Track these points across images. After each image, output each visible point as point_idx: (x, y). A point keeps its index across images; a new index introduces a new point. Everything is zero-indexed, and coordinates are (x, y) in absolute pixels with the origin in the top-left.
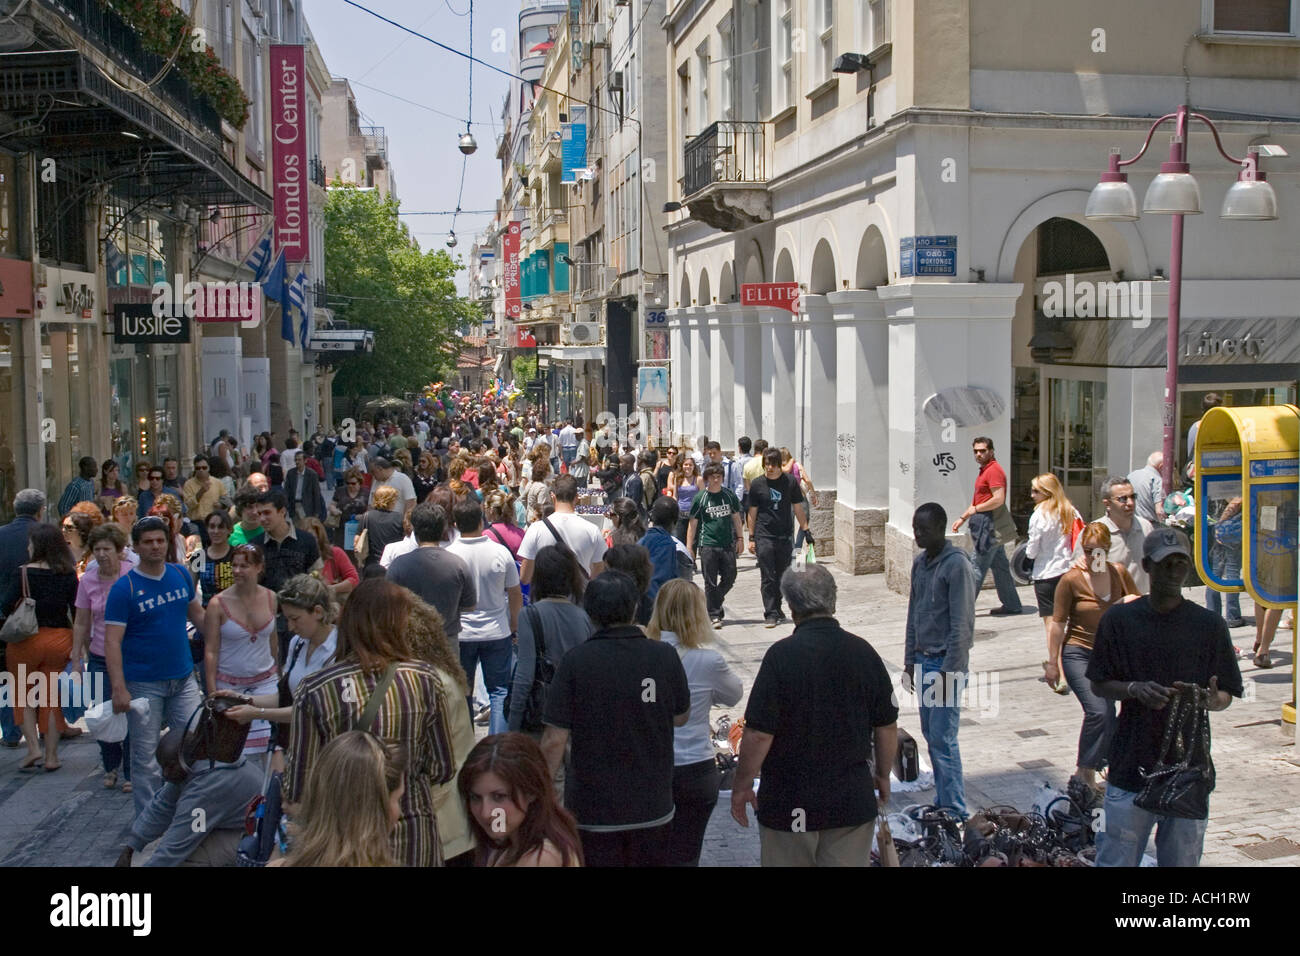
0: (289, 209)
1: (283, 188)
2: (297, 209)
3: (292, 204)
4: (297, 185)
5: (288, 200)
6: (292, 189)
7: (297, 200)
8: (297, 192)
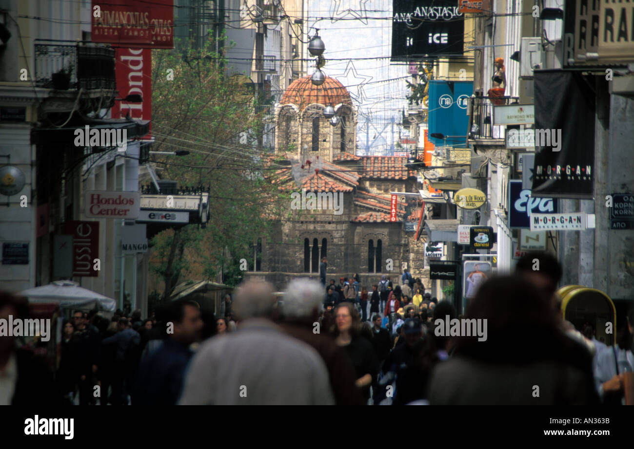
0: (131, 83)
1: (126, 62)
2: (140, 83)
3: (135, 79)
4: (140, 58)
5: (131, 74)
6: (135, 63)
7: (140, 74)
8: (140, 66)
